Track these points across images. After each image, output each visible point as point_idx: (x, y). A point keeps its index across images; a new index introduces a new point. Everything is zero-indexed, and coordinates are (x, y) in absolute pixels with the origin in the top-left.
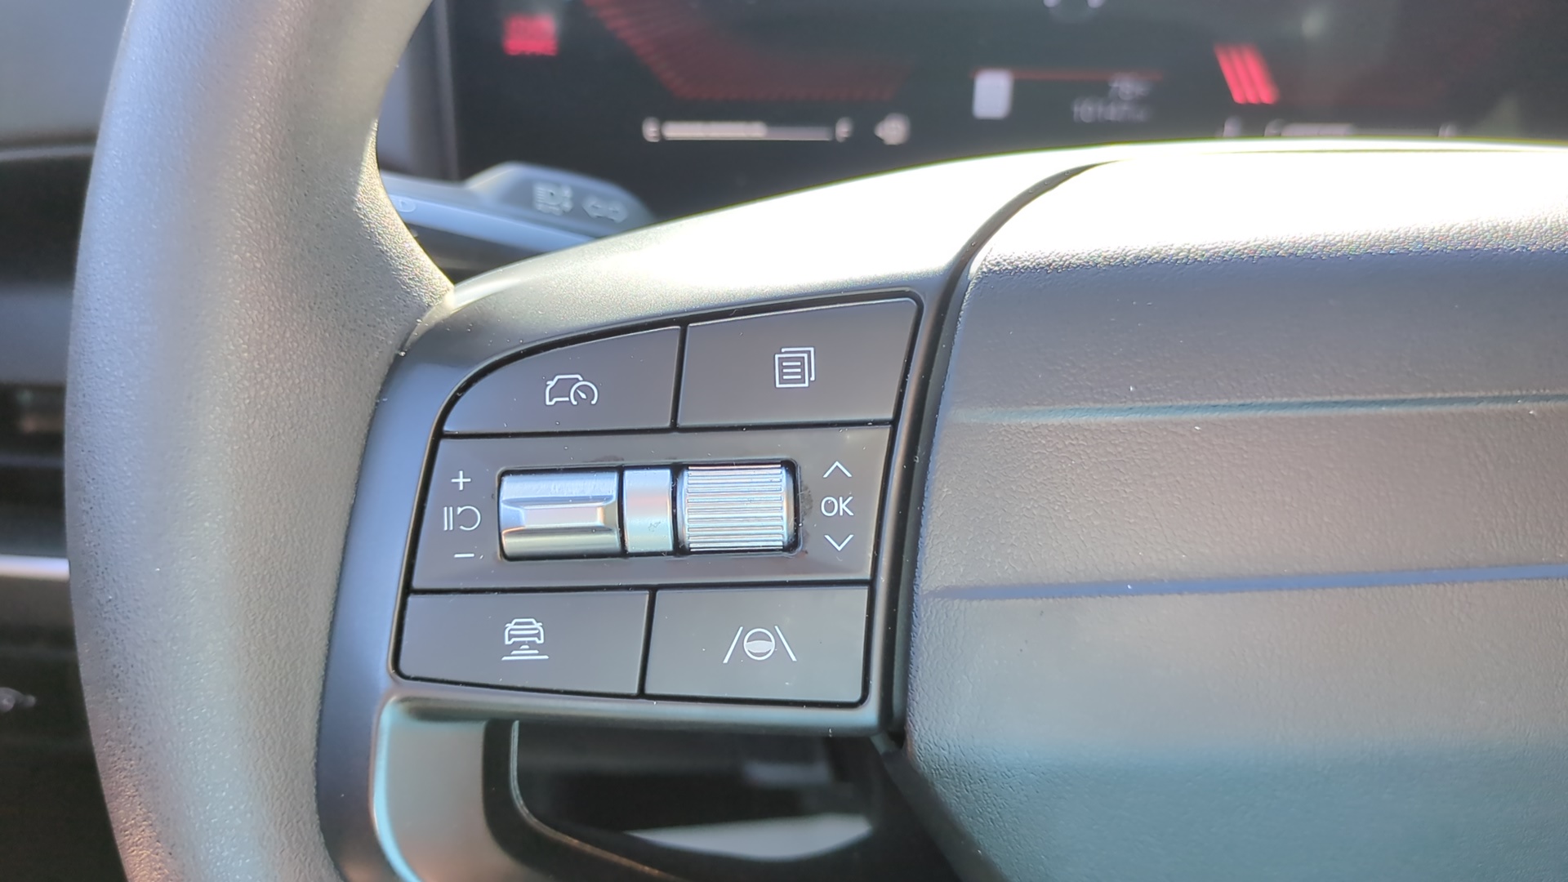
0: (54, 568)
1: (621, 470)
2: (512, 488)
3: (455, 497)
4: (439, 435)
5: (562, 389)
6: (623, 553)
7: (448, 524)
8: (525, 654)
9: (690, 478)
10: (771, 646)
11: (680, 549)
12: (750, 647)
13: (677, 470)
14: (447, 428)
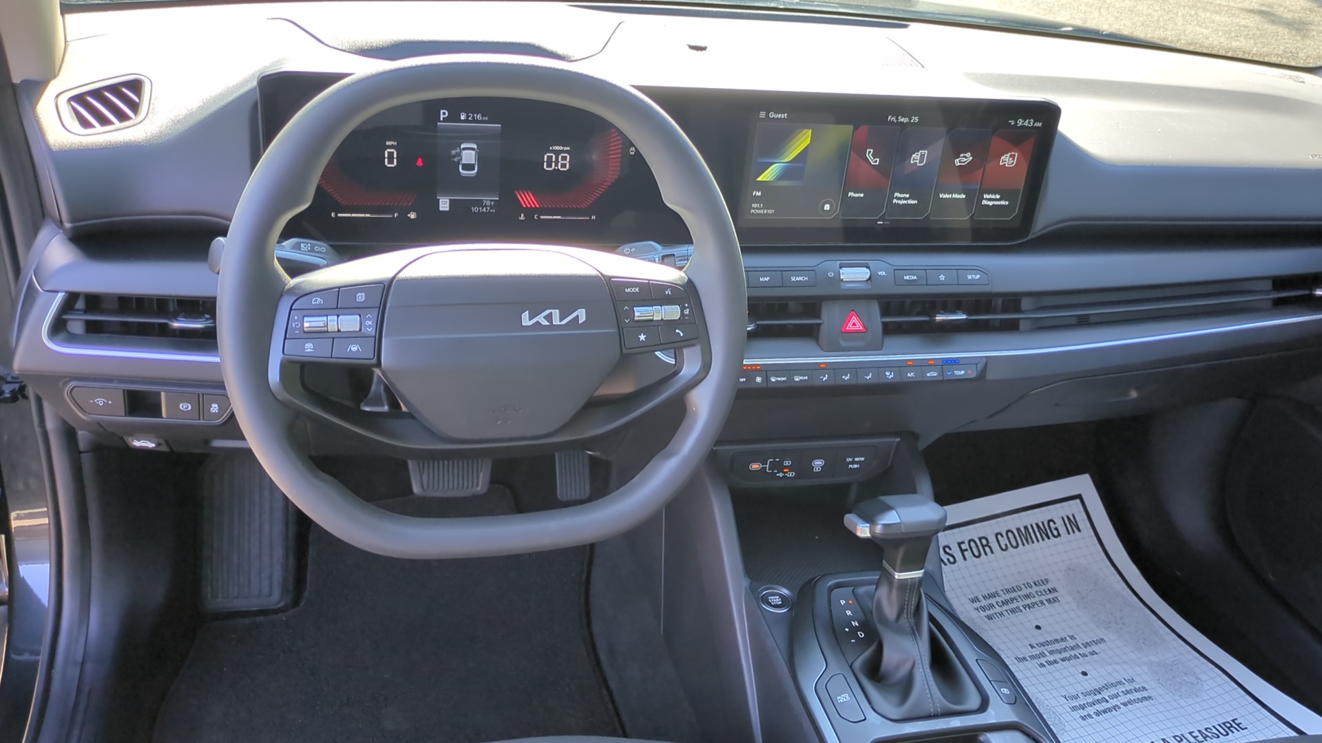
0: (217, 360)
1: (327, 316)
2: (306, 319)
3: (295, 321)
4: (291, 309)
5: (316, 301)
6: (328, 332)
7: (294, 326)
8: (309, 350)
9: (340, 317)
10: (356, 349)
11: (339, 331)
12: (352, 349)
13: (338, 316)
14: (293, 308)
